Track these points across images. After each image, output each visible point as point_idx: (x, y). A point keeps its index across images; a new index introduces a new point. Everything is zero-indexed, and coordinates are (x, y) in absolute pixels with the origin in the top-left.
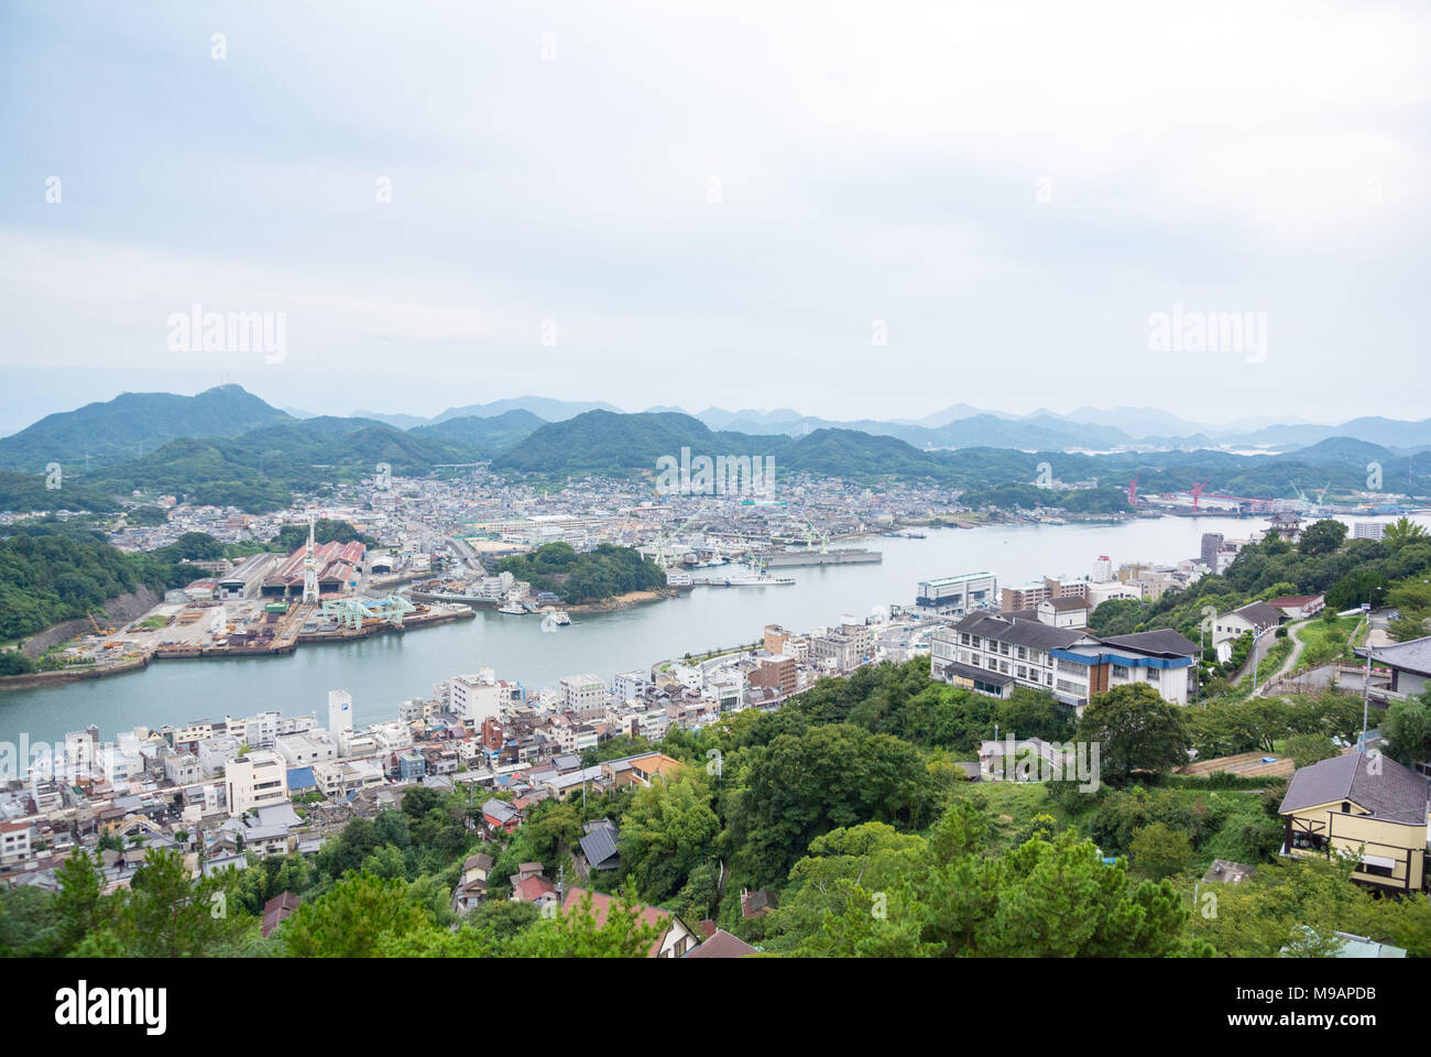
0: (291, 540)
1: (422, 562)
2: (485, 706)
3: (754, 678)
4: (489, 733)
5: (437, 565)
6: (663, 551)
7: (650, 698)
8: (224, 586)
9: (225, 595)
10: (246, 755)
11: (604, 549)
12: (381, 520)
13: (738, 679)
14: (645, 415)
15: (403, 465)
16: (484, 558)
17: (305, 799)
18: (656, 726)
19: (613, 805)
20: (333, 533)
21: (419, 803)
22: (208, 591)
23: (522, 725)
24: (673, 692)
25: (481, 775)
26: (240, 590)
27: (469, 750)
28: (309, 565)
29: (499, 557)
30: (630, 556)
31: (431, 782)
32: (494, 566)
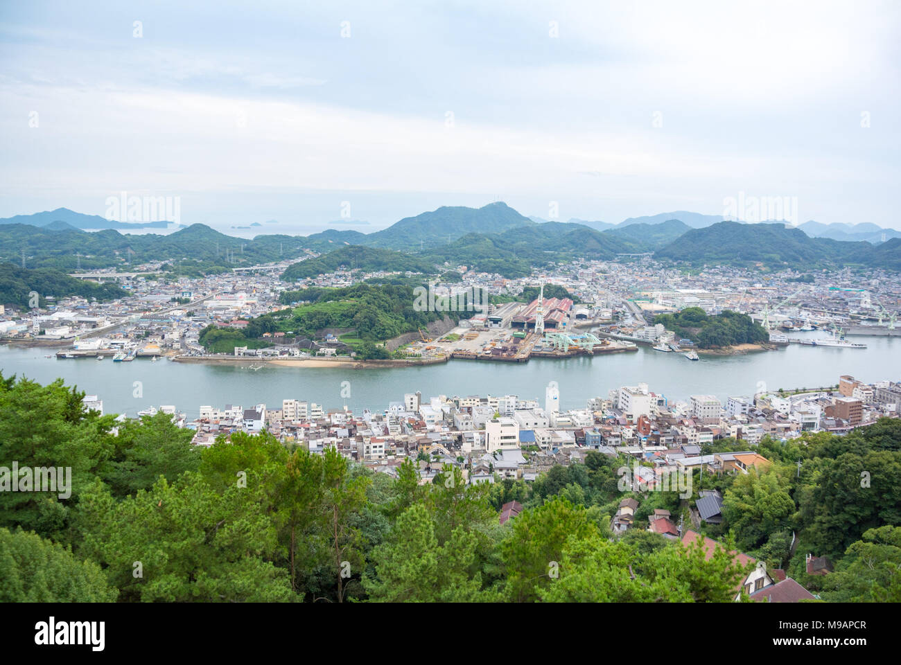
0: (530, 295)
1: (607, 314)
2: (640, 407)
3: (829, 411)
4: (642, 424)
5: (616, 316)
6: (768, 318)
7: (751, 415)
8: (491, 319)
9: (491, 325)
10: (497, 419)
11: (727, 314)
12: (583, 286)
13: (817, 411)
14: (761, 225)
15: (598, 253)
16: (646, 314)
17: (529, 449)
18: (754, 434)
19: (720, 482)
20: (555, 292)
21: (596, 461)
22: (482, 322)
23: (664, 422)
24: (768, 414)
25: (635, 450)
26: (499, 323)
27: (628, 433)
28: (539, 311)
29: (655, 314)
30: (744, 320)
31: (604, 450)
32: (652, 320)
